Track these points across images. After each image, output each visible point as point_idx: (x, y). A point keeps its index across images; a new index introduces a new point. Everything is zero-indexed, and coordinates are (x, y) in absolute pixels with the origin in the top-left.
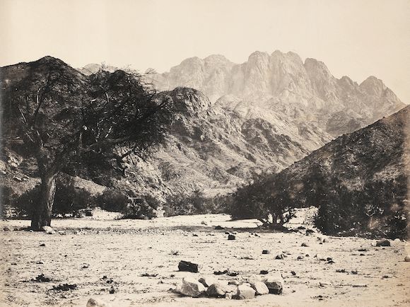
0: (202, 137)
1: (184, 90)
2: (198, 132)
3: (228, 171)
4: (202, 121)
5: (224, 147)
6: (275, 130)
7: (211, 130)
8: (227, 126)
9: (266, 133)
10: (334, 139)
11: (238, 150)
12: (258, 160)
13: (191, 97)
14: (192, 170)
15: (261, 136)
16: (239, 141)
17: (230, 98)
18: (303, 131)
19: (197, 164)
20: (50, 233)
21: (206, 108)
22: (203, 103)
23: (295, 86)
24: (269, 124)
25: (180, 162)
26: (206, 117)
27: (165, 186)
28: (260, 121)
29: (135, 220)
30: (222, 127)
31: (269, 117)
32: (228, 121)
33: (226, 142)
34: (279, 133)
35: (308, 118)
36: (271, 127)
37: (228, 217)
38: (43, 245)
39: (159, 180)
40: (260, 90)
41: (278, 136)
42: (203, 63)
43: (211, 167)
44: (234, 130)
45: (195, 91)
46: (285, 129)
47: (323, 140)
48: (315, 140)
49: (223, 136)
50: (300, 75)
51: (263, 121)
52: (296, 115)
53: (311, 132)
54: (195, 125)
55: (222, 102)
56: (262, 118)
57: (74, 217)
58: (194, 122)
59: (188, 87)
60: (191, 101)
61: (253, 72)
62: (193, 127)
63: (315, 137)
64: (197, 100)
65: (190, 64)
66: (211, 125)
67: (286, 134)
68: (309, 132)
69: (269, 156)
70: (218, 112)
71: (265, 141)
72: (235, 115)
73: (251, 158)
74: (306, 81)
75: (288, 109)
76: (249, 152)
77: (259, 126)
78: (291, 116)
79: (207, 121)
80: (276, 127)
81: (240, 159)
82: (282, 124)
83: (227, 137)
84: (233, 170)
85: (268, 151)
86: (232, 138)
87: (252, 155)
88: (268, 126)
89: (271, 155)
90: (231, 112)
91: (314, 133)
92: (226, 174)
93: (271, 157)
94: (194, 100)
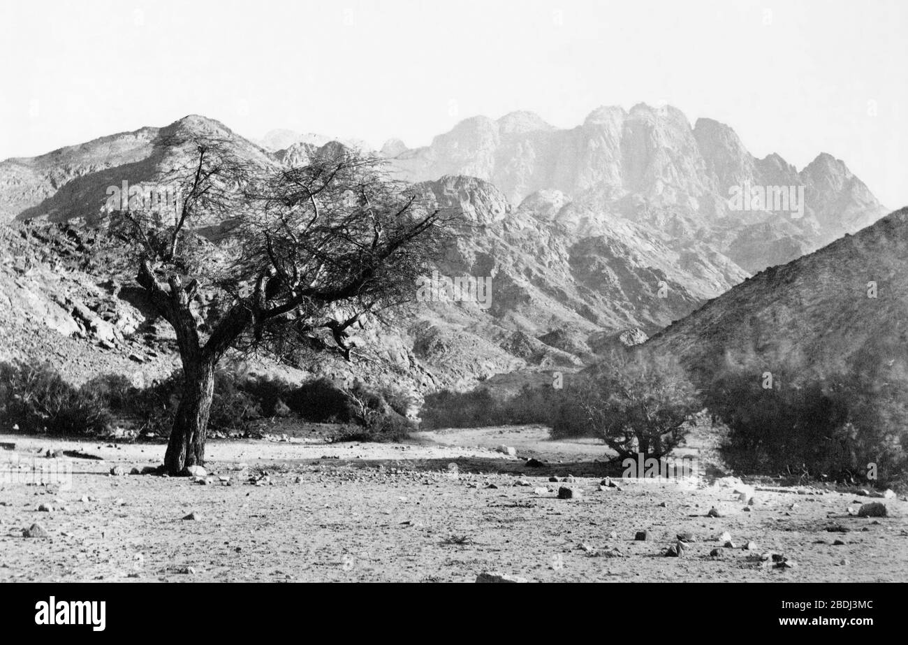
0: (494, 272)
1: (460, 180)
2: (485, 261)
3: (542, 339)
4: (492, 242)
5: (535, 293)
6: (635, 259)
7: (509, 259)
8: (542, 251)
9: (619, 264)
10: (750, 276)
11: (561, 296)
12: (602, 316)
13: (472, 195)
14: (474, 337)
15: (609, 270)
16: (563, 278)
17: (548, 196)
18: (688, 261)
19: (484, 324)
20: (202, 483)
21: (502, 216)
22: (496, 206)
23: (675, 173)
24: (624, 246)
25: (451, 321)
26: (502, 232)
27: (422, 369)
28: (606, 241)
29: (367, 445)
30: (531, 253)
31: (623, 231)
32: (544, 242)
33: (539, 283)
34: (644, 264)
35: (699, 235)
36: (627, 253)
37: (545, 432)
38: (190, 517)
39: (410, 358)
40: (607, 180)
41: (640, 271)
42: (496, 127)
43: (510, 331)
44: (556, 258)
45: (480, 183)
46: (654, 257)
47: (728, 279)
48: (712, 278)
49: (535, 272)
50: (685, 150)
51: (612, 241)
52: (675, 228)
53: (706, 261)
54: (480, 249)
55: (533, 204)
56: (611, 234)
57: (246, 436)
58: (478, 244)
59: (467, 174)
60: (472, 202)
61: (593, 144)
62: (476, 252)
63: (711, 273)
64: (483, 200)
65: (469, 129)
66: (511, 248)
67: (656, 267)
68: (704, 264)
69: (623, 310)
70: (525, 223)
71: (614, 278)
72: (558, 230)
73: (586, 313)
74: (698, 162)
75: (662, 219)
76: (583, 301)
77: (604, 251)
78: (666, 231)
79: (502, 241)
80: (636, 252)
81: (567, 315)
82: (649, 247)
83: (541, 272)
84: (552, 337)
85: (621, 299)
86: (552, 274)
87: (590, 307)
88: (622, 251)
89: (626, 307)
90: (551, 224)
91: (710, 265)
92: (539, 344)
93: (627, 312)
94: (479, 202)
